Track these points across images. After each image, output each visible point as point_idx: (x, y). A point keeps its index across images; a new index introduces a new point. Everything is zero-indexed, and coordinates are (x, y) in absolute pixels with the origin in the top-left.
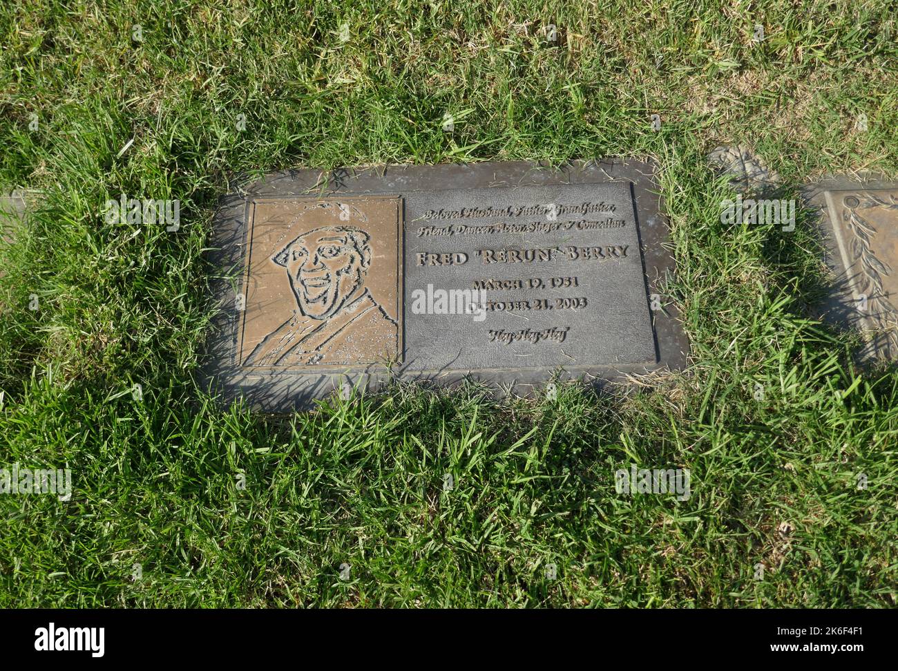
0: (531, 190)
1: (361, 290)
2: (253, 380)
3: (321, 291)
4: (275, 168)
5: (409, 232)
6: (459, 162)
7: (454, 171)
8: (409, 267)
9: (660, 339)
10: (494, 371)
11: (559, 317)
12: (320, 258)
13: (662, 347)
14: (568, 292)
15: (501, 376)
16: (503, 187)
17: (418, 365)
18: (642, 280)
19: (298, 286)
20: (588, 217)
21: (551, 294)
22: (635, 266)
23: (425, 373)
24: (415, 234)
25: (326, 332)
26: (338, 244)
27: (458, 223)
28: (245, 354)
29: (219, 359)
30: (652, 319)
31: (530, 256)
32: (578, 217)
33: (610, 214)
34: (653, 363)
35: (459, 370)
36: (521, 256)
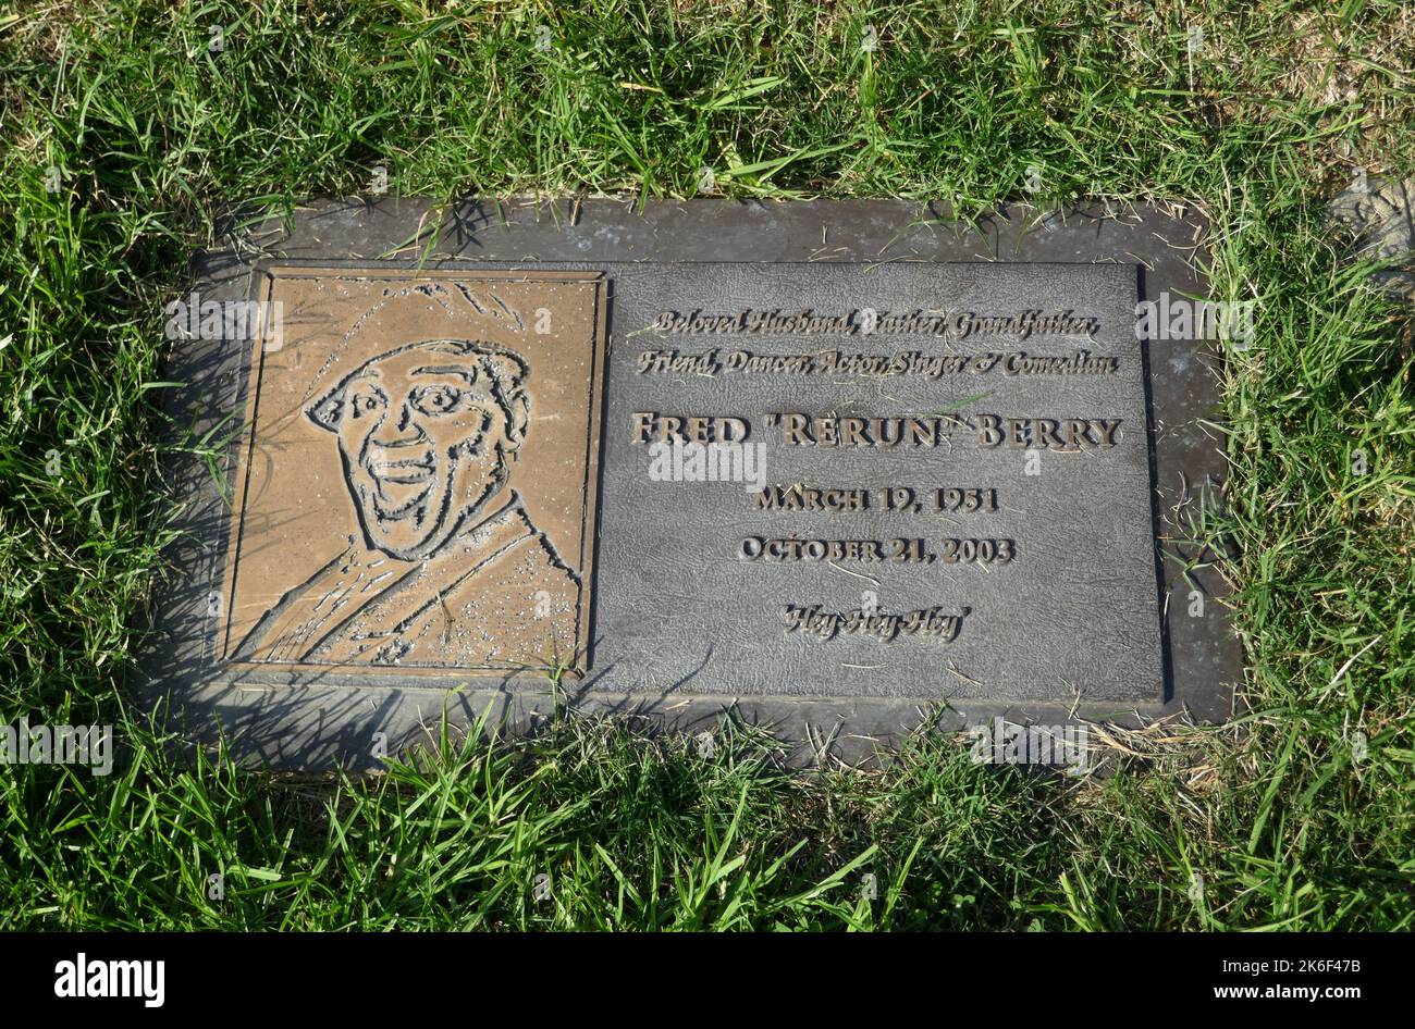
0: (903, 273)
1: (501, 497)
2: (249, 694)
3: (412, 492)
4: (322, 192)
5: (620, 363)
6: (744, 197)
7: (730, 218)
8: (614, 447)
9: (1177, 646)
10: (793, 700)
11: (948, 582)
12: (414, 415)
13: (1181, 666)
14: (975, 523)
15: (806, 714)
16: (842, 263)
17: (620, 677)
18: (1146, 505)
19: (360, 479)
20: (1035, 346)
21: (932, 525)
22: (1132, 469)
23: (637, 698)
24: (632, 366)
25: (422, 590)
26: (456, 383)
27: (731, 343)
28: (238, 633)
29: (177, 640)
30: (1162, 597)
31: (891, 432)
32: (1009, 344)
33: (1086, 340)
34: (1156, 704)
35: (713, 692)
36: (872, 431)
